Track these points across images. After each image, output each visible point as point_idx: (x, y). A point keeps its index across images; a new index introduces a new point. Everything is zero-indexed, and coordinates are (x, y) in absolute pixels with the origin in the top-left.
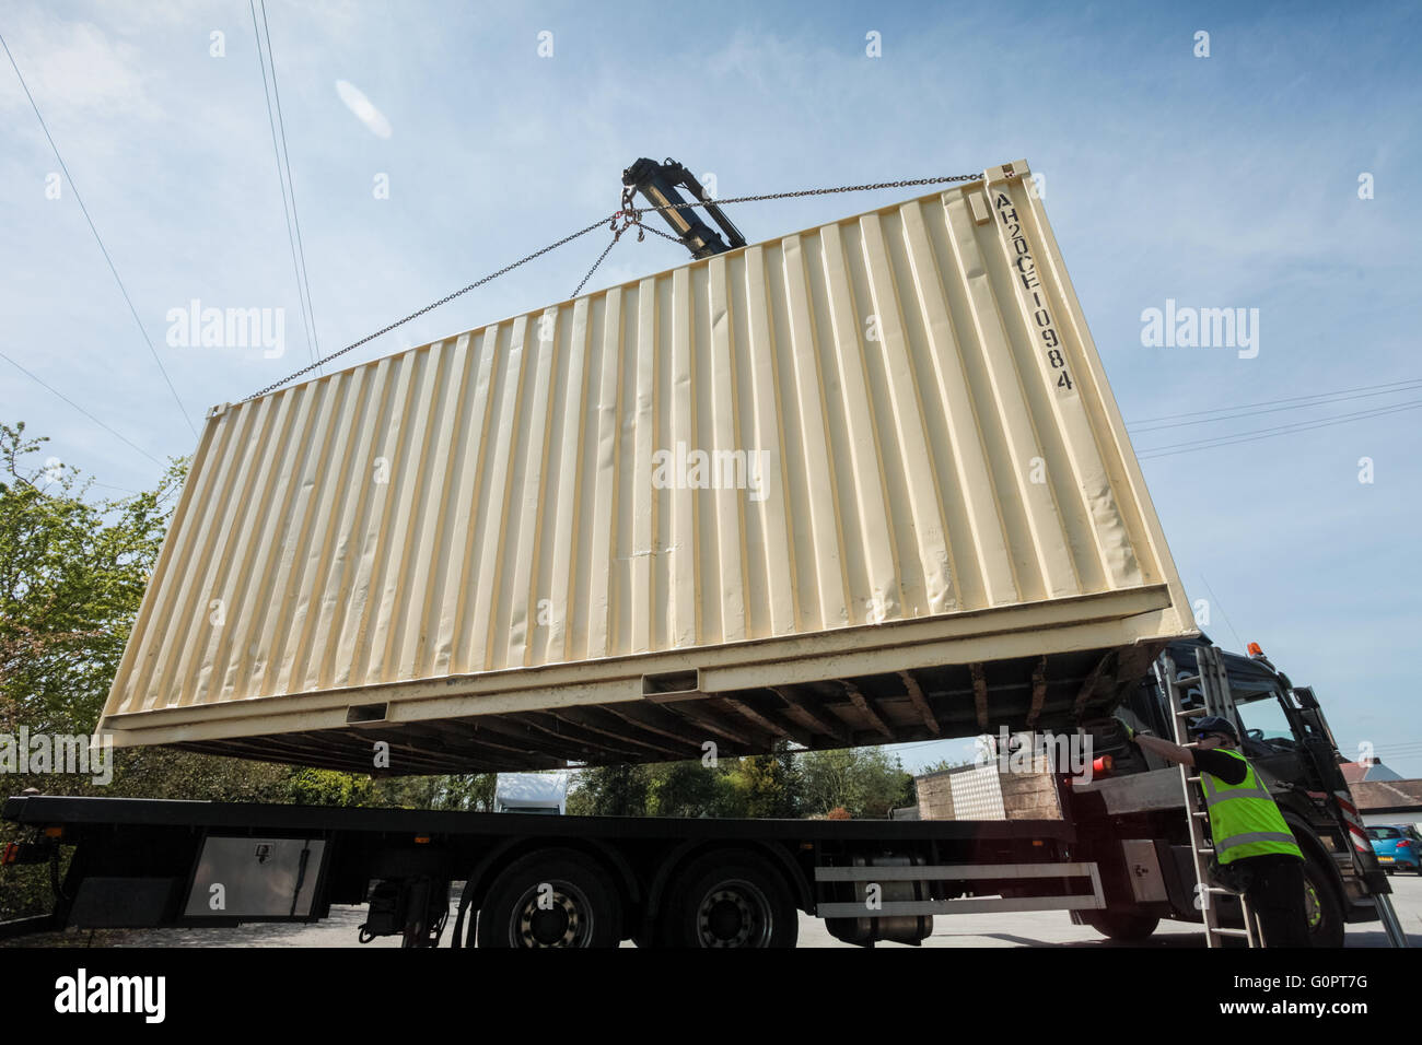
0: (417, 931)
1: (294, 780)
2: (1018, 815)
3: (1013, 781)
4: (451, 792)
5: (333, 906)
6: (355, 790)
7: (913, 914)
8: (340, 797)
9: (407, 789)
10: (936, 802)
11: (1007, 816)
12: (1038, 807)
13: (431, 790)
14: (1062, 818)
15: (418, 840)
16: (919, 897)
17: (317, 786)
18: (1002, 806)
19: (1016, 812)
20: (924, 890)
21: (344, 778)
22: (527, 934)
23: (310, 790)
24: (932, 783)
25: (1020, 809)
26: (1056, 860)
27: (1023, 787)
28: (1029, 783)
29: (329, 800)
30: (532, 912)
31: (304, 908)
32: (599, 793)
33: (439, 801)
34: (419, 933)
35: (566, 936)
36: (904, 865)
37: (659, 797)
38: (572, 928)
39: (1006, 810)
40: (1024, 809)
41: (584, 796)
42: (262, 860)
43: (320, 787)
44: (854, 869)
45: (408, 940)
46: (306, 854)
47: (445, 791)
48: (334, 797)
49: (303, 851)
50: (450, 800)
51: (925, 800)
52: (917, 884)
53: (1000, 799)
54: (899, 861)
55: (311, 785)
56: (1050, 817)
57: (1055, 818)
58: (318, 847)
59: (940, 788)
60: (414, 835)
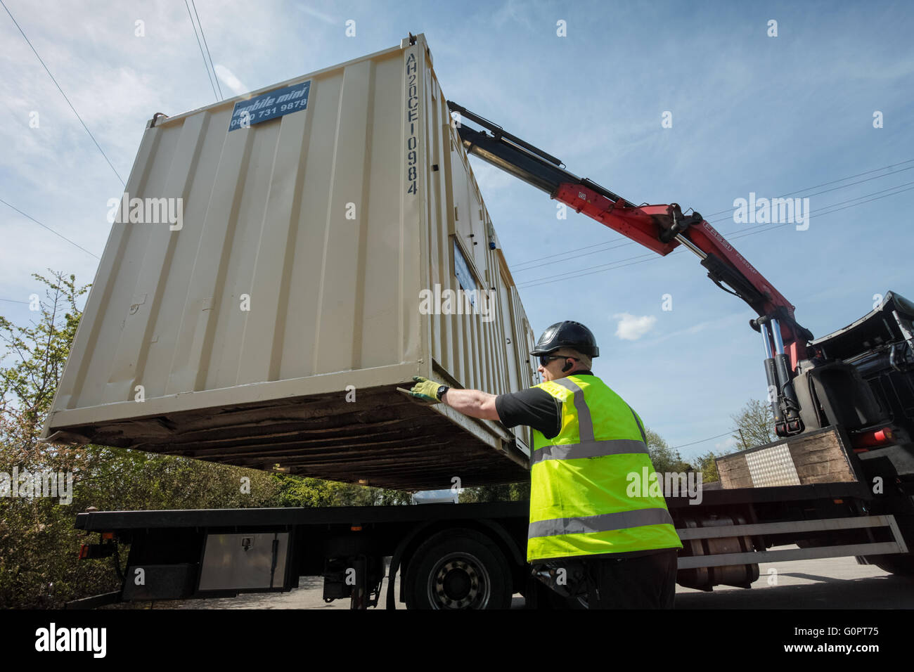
0: (360, 595)
1: (282, 494)
2: (812, 480)
3: (804, 454)
4: (385, 497)
5: (300, 577)
6: (321, 499)
7: (741, 563)
8: (312, 504)
9: (358, 497)
10: (735, 476)
11: (801, 481)
12: (831, 473)
13: (373, 497)
14: (856, 481)
15: (354, 529)
16: (744, 550)
17: (296, 498)
18: (796, 475)
19: (810, 478)
20: (748, 544)
21: (313, 491)
22: (441, 593)
23: (294, 501)
24: (730, 462)
25: (813, 475)
26: (857, 514)
27: (815, 458)
28: (819, 454)
29: (306, 506)
30: (443, 577)
31: (279, 581)
32: (479, 491)
33: (379, 503)
34: (362, 596)
35: (470, 593)
36: (728, 525)
37: (518, 491)
38: (474, 587)
39: (800, 478)
40: (817, 475)
41: (469, 494)
42: (246, 548)
43: (299, 498)
44: (689, 531)
45: (355, 603)
46: (276, 543)
47: (382, 497)
48: (309, 504)
49: (274, 541)
50: (385, 502)
51: (725, 475)
52: (741, 539)
53: (794, 469)
54: (722, 522)
55: (293, 497)
56: (844, 480)
57: (850, 481)
58: (284, 538)
59: (737, 465)
60: (351, 525)
